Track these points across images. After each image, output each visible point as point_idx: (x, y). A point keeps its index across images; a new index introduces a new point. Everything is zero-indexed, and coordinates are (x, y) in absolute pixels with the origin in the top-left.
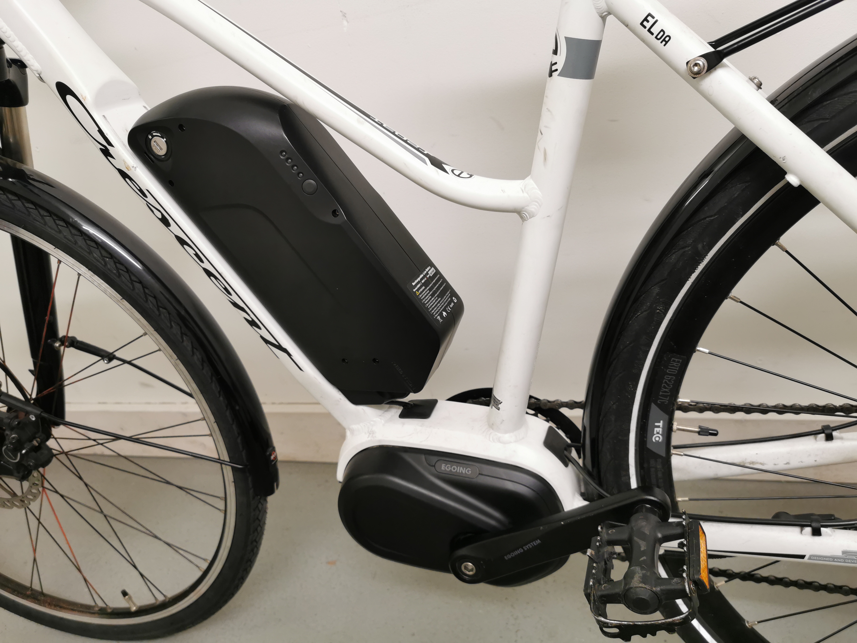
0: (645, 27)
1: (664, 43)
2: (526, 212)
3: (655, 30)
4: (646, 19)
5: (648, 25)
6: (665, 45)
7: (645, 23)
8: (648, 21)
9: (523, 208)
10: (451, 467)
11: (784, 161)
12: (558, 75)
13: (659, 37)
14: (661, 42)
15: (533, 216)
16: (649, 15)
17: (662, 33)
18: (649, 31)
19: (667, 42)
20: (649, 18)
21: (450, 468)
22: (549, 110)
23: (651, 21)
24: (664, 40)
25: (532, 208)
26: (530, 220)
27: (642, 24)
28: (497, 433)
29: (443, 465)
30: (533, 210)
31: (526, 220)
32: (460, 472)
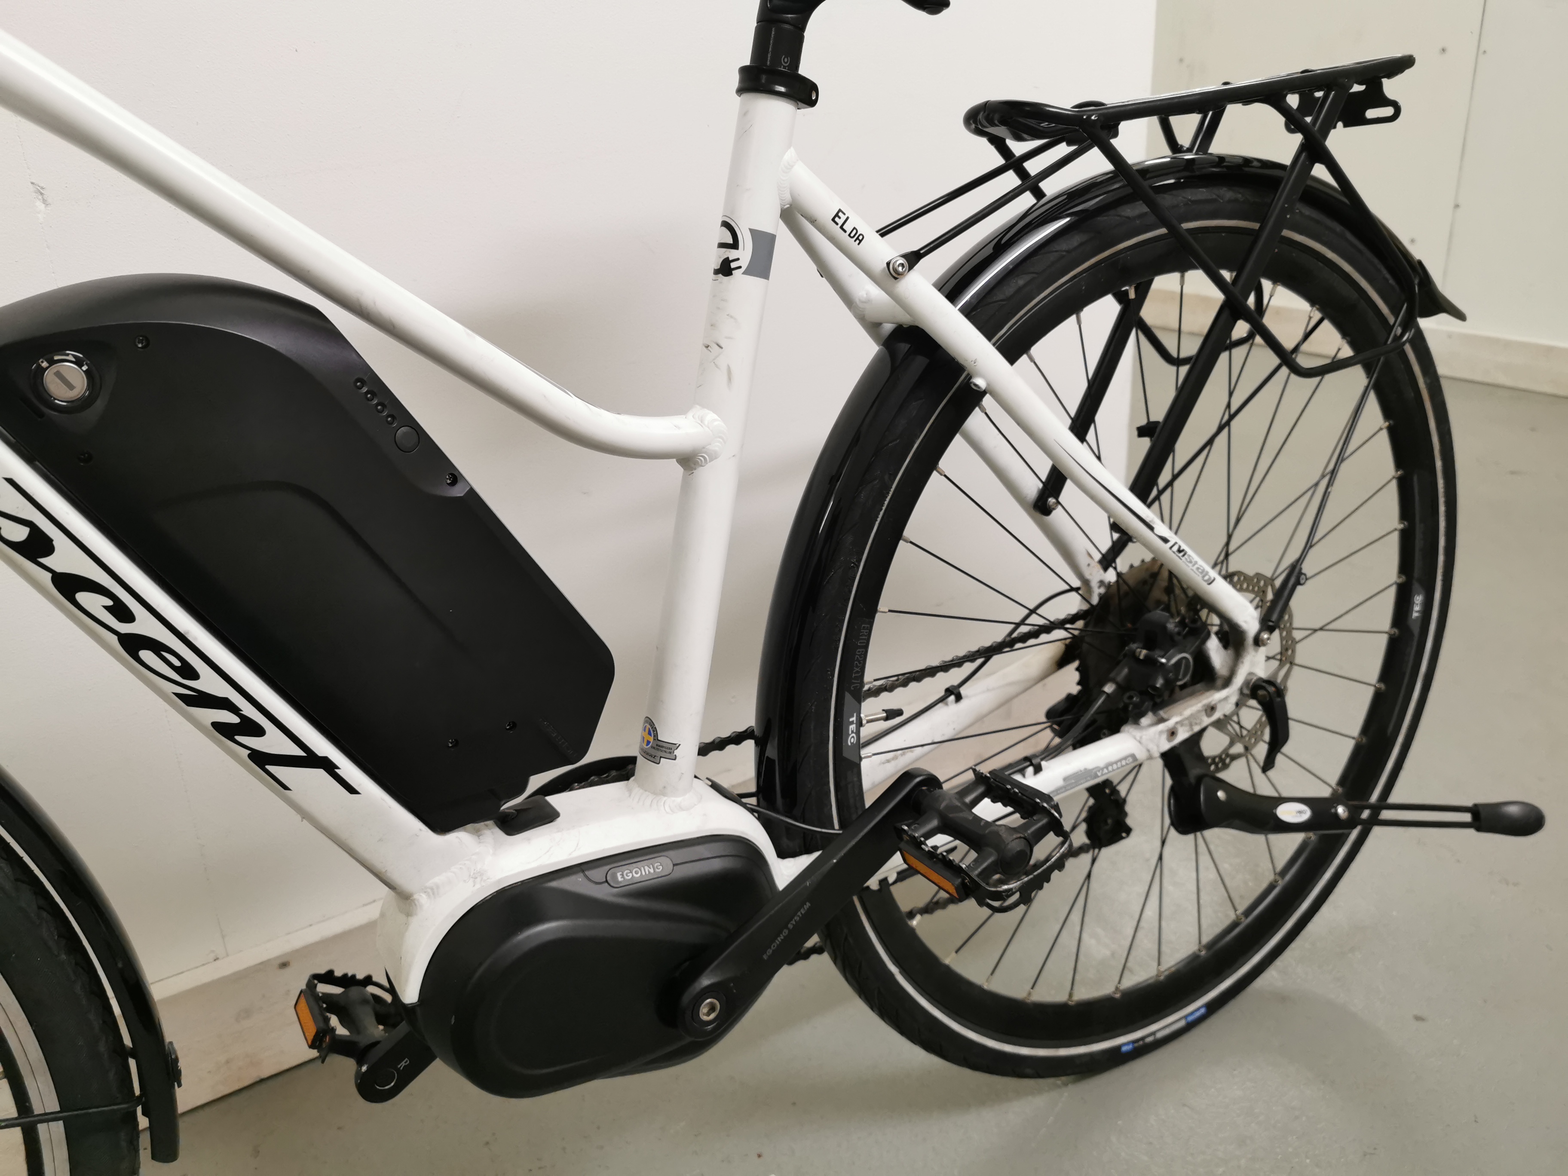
0: (837, 224)
1: (858, 241)
2: (705, 453)
3: (848, 227)
4: (837, 215)
5: (840, 222)
6: (859, 244)
7: (837, 219)
8: (840, 218)
9: (704, 448)
10: (631, 872)
11: (975, 364)
12: (743, 274)
13: (852, 235)
14: (855, 241)
15: (716, 458)
16: (840, 211)
17: (855, 231)
18: (841, 227)
19: (860, 241)
20: (840, 214)
21: (630, 875)
22: (732, 317)
23: (843, 218)
24: (858, 238)
25: (715, 446)
26: (709, 464)
27: (833, 220)
28: (673, 799)
29: (619, 875)
30: (717, 449)
31: (703, 464)
32: (647, 873)
